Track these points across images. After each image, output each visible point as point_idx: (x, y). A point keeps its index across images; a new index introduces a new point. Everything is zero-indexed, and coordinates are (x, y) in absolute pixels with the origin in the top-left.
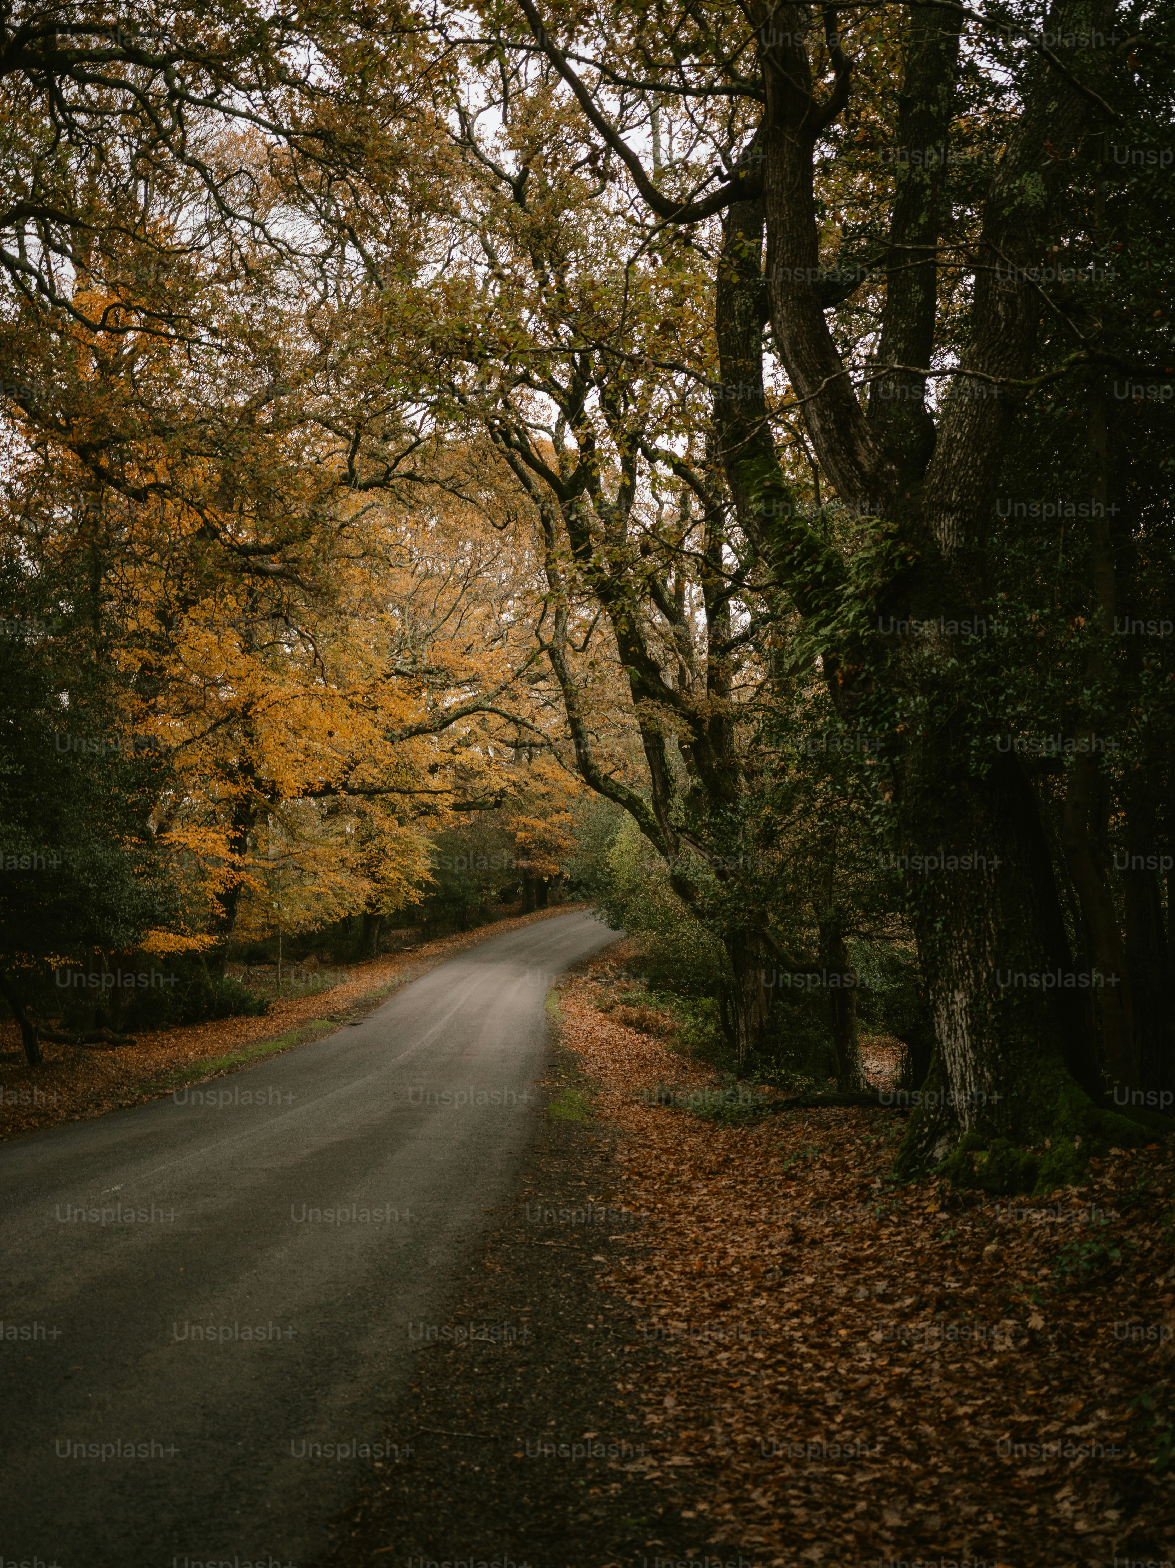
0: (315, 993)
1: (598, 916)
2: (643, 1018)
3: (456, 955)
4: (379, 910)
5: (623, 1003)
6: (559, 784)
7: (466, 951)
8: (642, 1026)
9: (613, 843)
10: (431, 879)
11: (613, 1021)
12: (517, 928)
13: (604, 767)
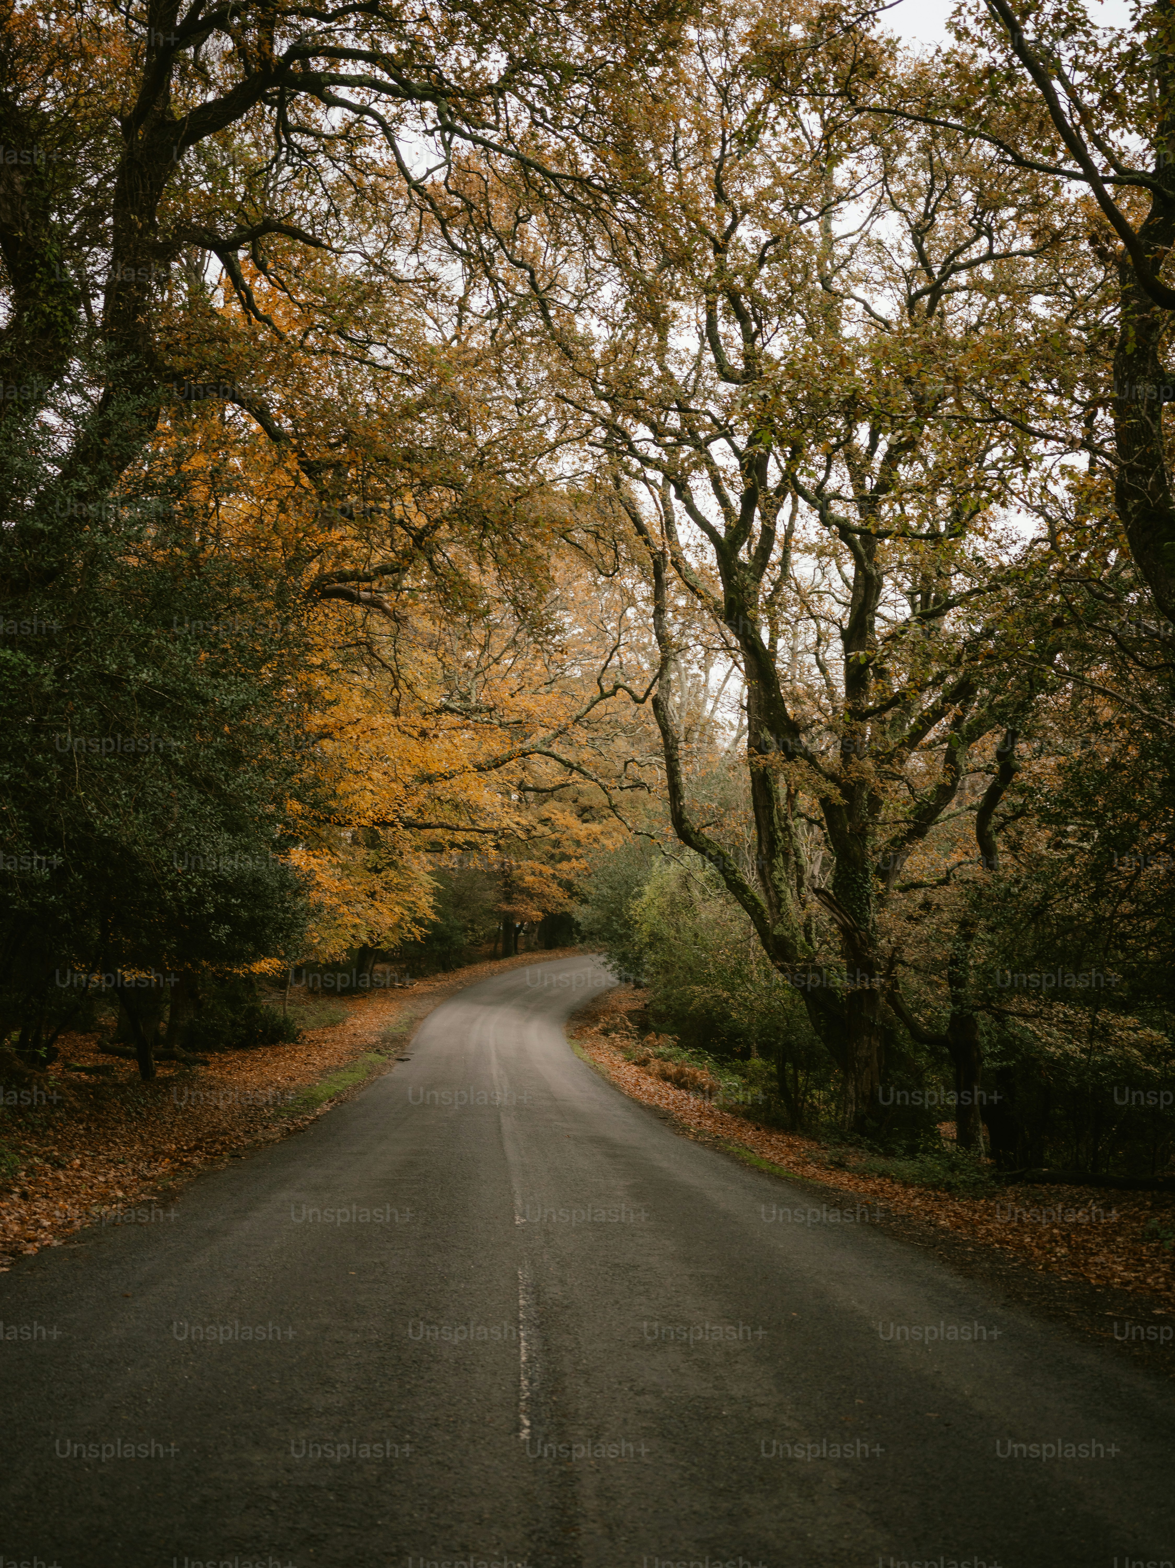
0: (333, 1024)
1: (609, 967)
2: (681, 1074)
3: (451, 995)
4: (379, 943)
5: (657, 1057)
6: (569, 832)
7: (460, 991)
8: (680, 1082)
9: (640, 895)
10: (433, 917)
11: (650, 1074)
12: (501, 972)
13: (695, 821)
